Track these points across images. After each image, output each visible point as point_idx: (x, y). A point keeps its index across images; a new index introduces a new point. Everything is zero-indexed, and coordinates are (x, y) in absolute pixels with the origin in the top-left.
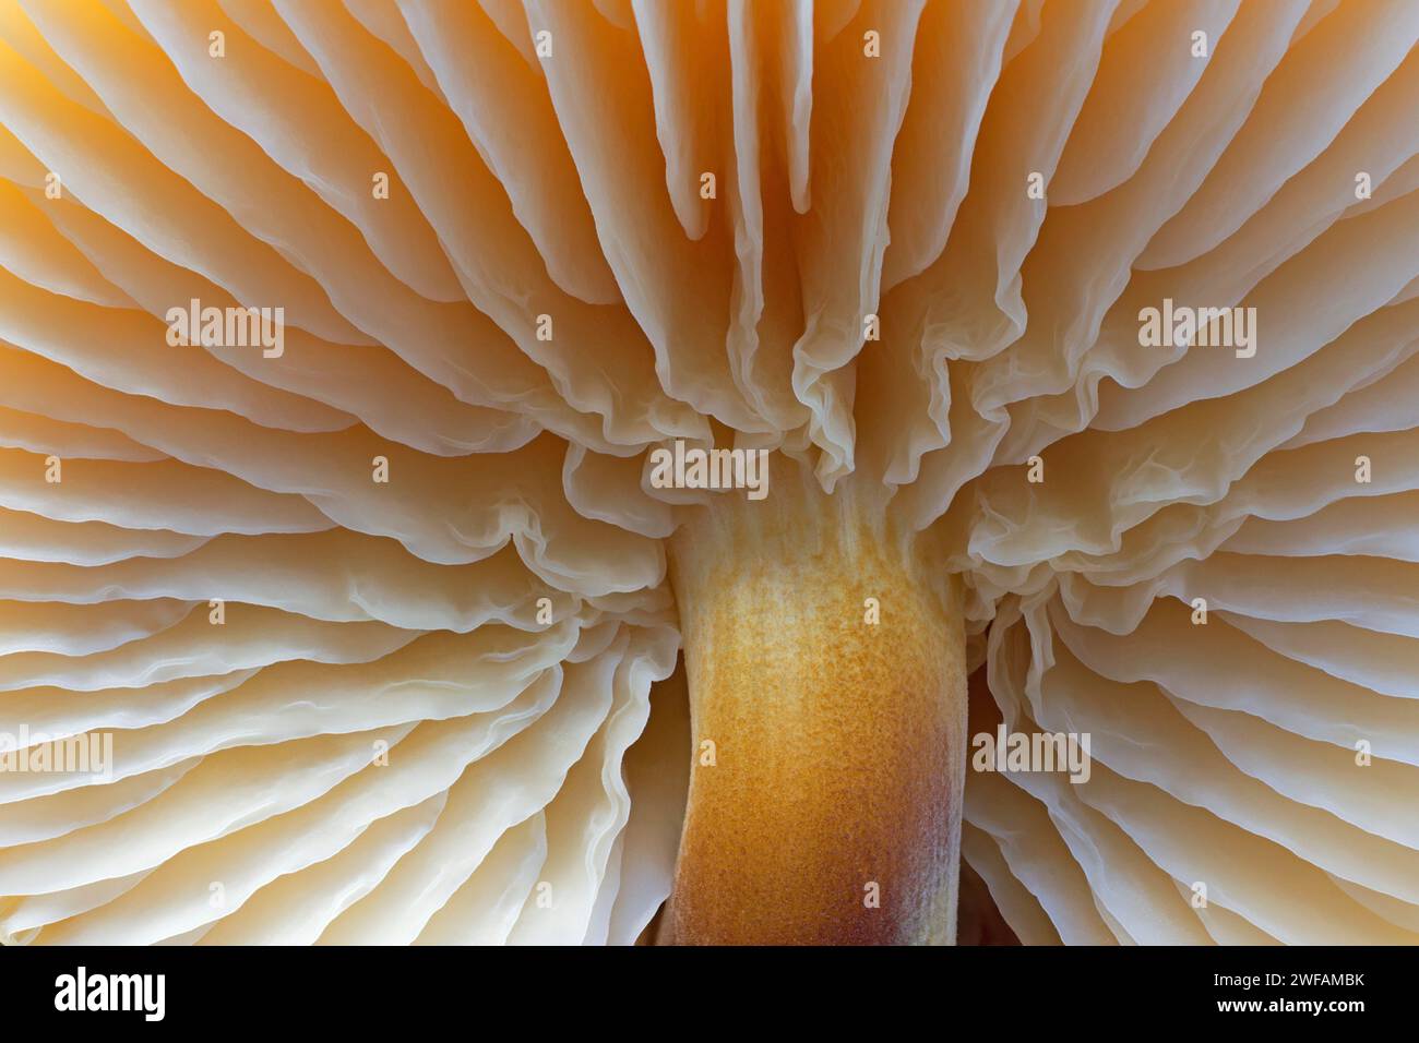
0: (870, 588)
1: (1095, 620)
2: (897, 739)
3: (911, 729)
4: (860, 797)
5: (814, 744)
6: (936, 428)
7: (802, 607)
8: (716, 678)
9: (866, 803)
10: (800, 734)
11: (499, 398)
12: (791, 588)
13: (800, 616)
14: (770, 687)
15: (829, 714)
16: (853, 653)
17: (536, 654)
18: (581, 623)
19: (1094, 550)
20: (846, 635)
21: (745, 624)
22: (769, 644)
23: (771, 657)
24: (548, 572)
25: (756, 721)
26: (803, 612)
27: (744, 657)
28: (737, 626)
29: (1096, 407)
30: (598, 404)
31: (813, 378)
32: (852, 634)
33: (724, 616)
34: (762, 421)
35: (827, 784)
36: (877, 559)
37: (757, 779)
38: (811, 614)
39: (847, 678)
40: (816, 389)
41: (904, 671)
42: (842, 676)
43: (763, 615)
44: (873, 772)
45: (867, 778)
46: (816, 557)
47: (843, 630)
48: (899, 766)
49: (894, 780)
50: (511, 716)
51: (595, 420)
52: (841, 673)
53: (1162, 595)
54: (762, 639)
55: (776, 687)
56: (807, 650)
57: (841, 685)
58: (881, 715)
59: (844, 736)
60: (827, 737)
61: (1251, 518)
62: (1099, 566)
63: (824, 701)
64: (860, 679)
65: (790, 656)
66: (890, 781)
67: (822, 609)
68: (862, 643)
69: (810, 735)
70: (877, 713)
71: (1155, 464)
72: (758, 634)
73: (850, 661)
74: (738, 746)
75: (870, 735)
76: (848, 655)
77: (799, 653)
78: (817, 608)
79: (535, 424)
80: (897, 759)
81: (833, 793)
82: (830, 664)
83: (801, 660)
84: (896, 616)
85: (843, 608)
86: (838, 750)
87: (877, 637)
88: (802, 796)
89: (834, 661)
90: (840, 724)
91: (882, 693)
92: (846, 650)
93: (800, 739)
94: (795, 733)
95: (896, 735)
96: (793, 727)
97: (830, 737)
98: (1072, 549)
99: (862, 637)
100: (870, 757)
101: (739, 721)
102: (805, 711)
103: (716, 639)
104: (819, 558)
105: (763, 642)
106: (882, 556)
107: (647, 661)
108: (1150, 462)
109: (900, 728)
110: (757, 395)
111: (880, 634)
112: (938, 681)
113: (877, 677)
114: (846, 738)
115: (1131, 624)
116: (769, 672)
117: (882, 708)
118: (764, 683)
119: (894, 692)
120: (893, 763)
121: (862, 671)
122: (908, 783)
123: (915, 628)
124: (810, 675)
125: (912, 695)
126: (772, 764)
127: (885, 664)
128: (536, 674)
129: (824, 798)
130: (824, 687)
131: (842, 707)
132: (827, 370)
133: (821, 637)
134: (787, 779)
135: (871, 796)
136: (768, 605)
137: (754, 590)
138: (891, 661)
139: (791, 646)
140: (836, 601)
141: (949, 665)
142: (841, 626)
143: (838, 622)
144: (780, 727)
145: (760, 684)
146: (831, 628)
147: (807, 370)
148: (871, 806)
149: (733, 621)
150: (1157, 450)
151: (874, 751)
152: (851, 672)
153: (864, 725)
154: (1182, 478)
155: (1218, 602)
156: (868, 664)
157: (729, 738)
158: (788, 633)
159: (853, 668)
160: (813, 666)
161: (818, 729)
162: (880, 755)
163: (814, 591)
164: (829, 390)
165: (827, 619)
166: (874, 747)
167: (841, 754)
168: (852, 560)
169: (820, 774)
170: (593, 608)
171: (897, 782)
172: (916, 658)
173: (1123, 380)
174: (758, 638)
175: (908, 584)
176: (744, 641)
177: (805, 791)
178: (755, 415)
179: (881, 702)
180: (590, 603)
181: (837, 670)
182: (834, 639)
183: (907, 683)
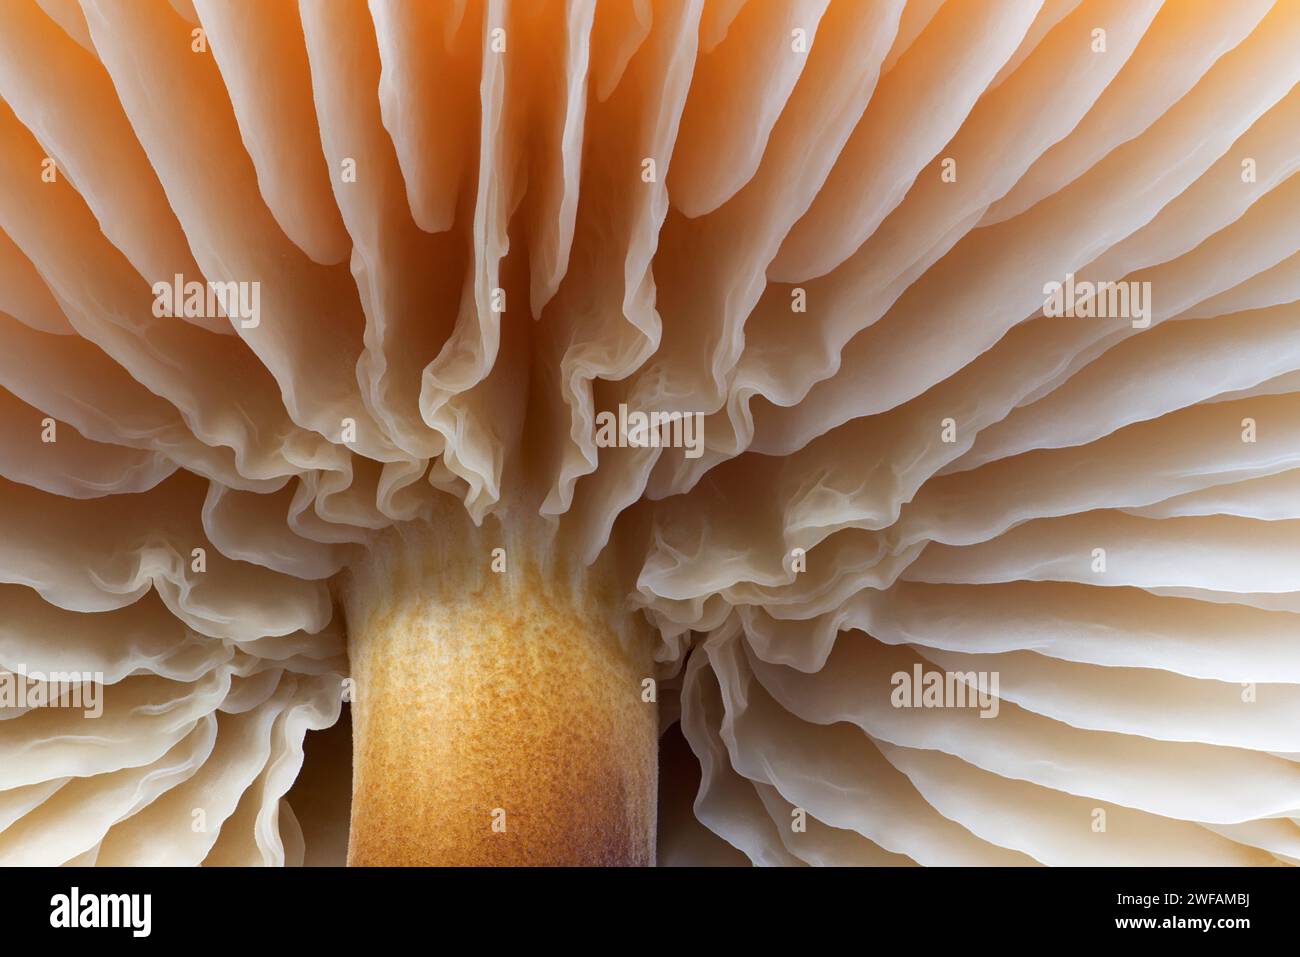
0: (533, 626)
1: (781, 658)
2: (556, 783)
3: (575, 773)
4: (513, 843)
5: (463, 789)
6: (580, 453)
7: (457, 647)
8: (370, 724)
9: (520, 850)
10: (449, 778)
11: (128, 435)
12: (447, 627)
13: (455, 655)
14: (420, 731)
15: (480, 757)
16: (508, 693)
17: (188, 705)
18: (232, 670)
19: (769, 580)
20: (502, 673)
21: (399, 665)
22: (421, 686)
23: (422, 699)
24: (194, 617)
25: (405, 766)
26: (457, 651)
27: (396, 700)
28: (391, 669)
29: (751, 428)
30: (228, 436)
31: (442, 401)
32: (508, 673)
33: (380, 658)
34: (397, 450)
35: (478, 831)
36: (542, 596)
37: (405, 827)
38: (466, 652)
39: (501, 719)
40: (447, 413)
41: (567, 711)
42: (495, 717)
43: (417, 656)
44: (528, 817)
45: (522, 824)
46: (475, 594)
47: (499, 669)
48: (558, 811)
49: (552, 825)
50: (164, 770)
51: (226, 455)
52: (494, 714)
53: (847, 628)
54: (414, 680)
55: (425, 730)
56: (460, 691)
57: (495, 725)
58: (539, 757)
59: (495, 779)
60: (478, 781)
61: (933, 544)
62: (777, 599)
63: (475, 743)
64: (515, 718)
65: (443, 696)
66: (548, 827)
67: (477, 647)
68: (519, 683)
69: (459, 779)
70: (533, 755)
71: (823, 488)
72: (410, 675)
73: (505, 701)
74: (388, 793)
75: (525, 778)
76: (503, 695)
77: (451, 694)
78: (472, 646)
79: (169, 461)
80: (555, 802)
81: (484, 840)
82: (483, 704)
83: (452, 700)
84: (561, 654)
85: (500, 646)
86: (488, 794)
87: (537, 675)
88: (450, 843)
89: (488, 700)
90: (492, 767)
91: (539, 733)
92: (501, 691)
93: (450, 784)
94: (444, 777)
95: (555, 778)
96: (442, 771)
97: (480, 781)
98: (744, 580)
99: (520, 676)
100: (524, 801)
101: (389, 766)
102: (455, 753)
103: (372, 684)
104: (478, 595)
105: (416, 684)
106: (549, 593)
107: (308, 709)
108: (819, 487)
109: (560, 771)
110: (390, 421)
111: (540, 672)
112: (612, 724)
113: (534, 717)
114: (498, 781)
115: (818, 661)
116: (419, 714)
117: (539, 749)
118: (414, 726)
119: (555, 733)
120: (551, 808)
121: (517, 711)
122: (571, 829)
123: (584, 667)
124: (462, 717)
125: (577, 737)
126: (421, 811)
127: (544, 704)
128: (190, 724)
129: (474, 846)
130: (475, 728)
131: (494, 749)
132: (458, 392)
133: (475, 676)
134: (436, 827)
135: (526, 842)
136: (422, 646)
137: (410, 630)
138: (552, 701)
139: (444, 687)
140: (493, 640)
141: (628, 707)
142: (497, 665)
143: (493, 661)
144: (428, 772)
145: (409, 727)
146: (485, 667)
147: (437, 392)
148: (525, 853)
149: (387, 663)
150: (827, 474)
151: (530, 795)
152: (506, 713)
153: (518, 769)
154: (851, 502)
155: (908, 635)
156: (524, 704)
157: (378, 786)
158: (441, 674)
159: (507, 708)
160: (464, 706)
161: (469, 772)
162: (535, 799)
163: (471, 630)
164: (461, 414)
165: (482, 657)
166: (529, 791)
167: (492, 798)
168: (512, 596)
169: (470, 820)
170: (249, 655)
171: (557, 828)
172: (583, 699)
173: (776, 398)
174: (411, 680)
175: (578, 622)
176: (397, 682)
177: (453, 838)
178: (389, 443)
179: (539, 743)
180: (242, 649)
181: (490, 710)
182: (488, 678)
183: (570, 724)
